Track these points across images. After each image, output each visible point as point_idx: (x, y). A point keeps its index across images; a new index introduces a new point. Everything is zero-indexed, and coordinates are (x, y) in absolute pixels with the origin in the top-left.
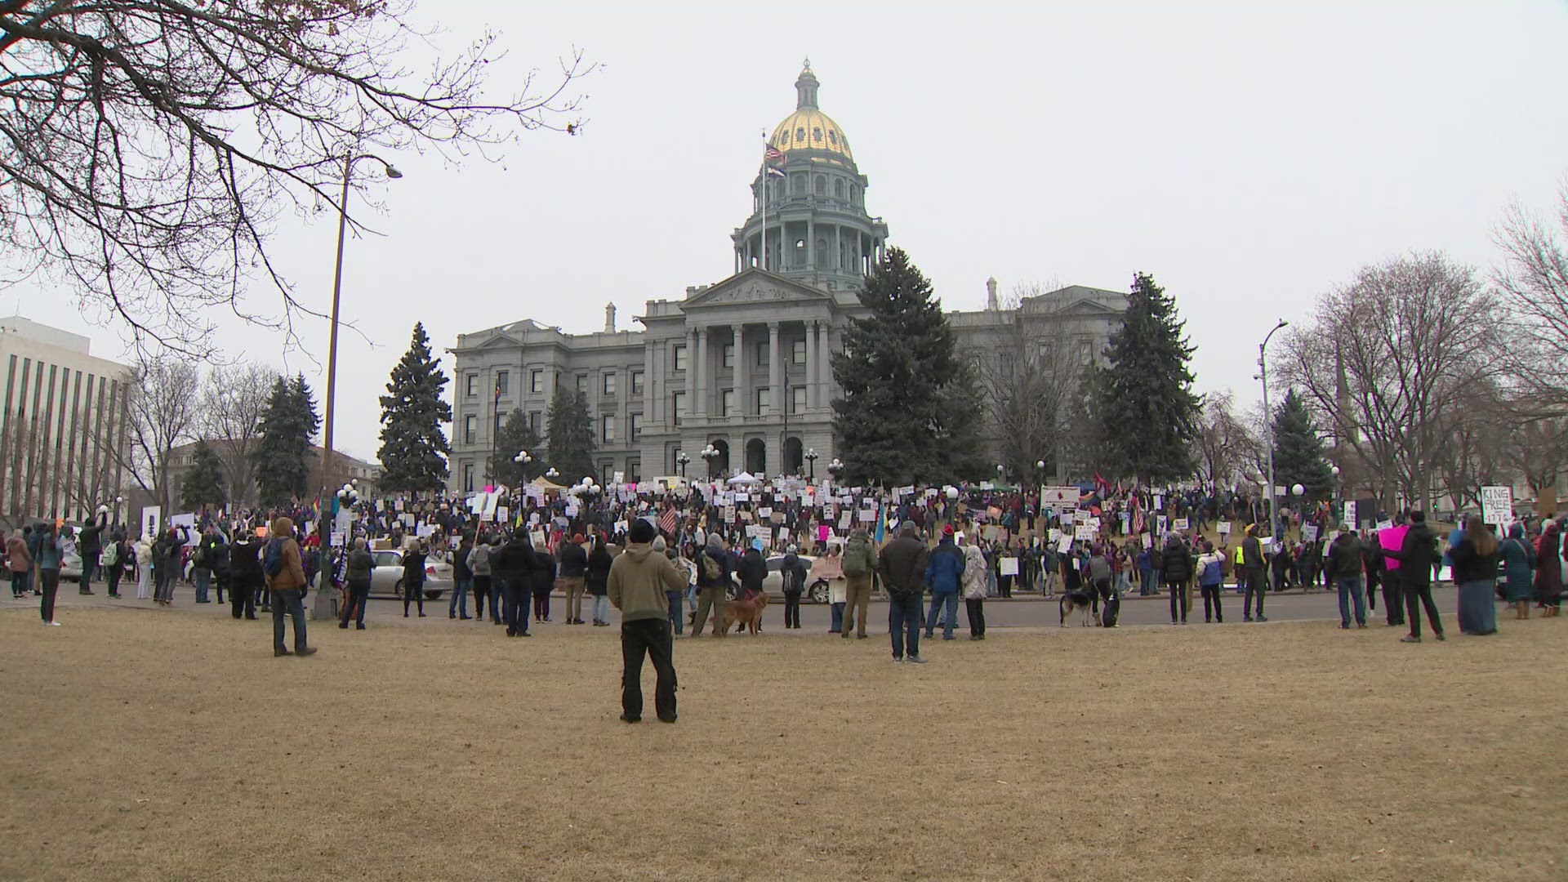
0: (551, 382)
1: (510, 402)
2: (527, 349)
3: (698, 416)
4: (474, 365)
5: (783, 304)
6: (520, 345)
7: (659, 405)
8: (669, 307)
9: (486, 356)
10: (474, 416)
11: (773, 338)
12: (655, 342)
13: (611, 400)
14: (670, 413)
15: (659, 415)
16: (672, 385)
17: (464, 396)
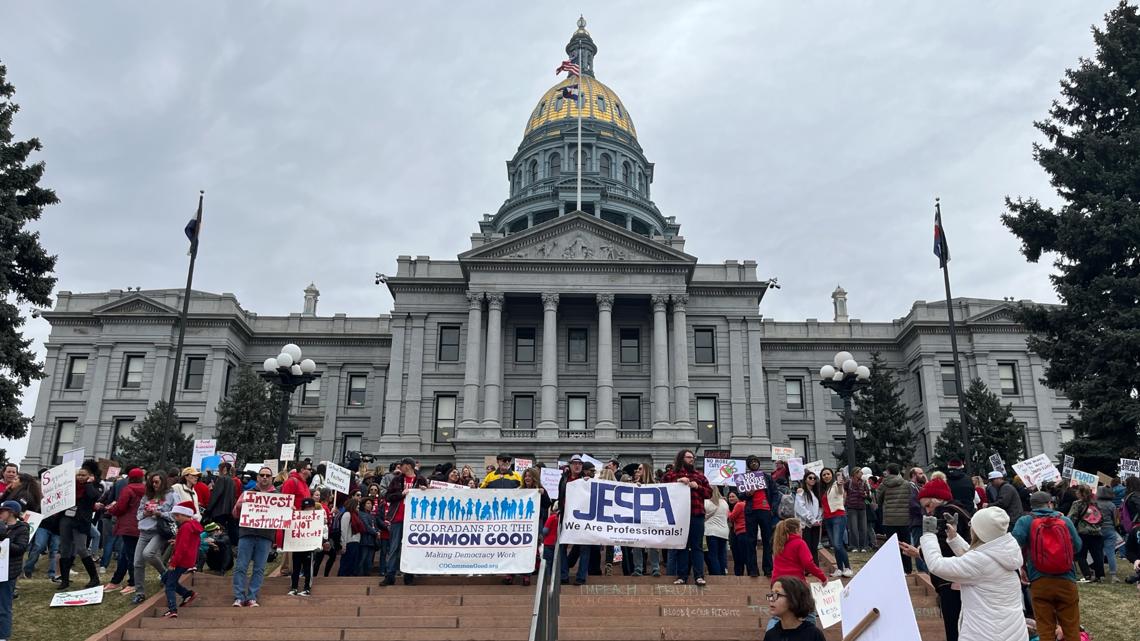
0: (221, 374)
1: (145, 402)
2: (182, 322)
3: (487, 424)
4: (82, 339)
5: (622, 268)
6: (172, 314)
7: (412, 410)
8: (433, 267)
9: (107, 329)
10: (72, 421)
11: (605, 318)
12: (409, 317)
13: (312, 413)
14: (428, 425)
15: (411, 426)
16: (434, 382)
17: (58, 387)
